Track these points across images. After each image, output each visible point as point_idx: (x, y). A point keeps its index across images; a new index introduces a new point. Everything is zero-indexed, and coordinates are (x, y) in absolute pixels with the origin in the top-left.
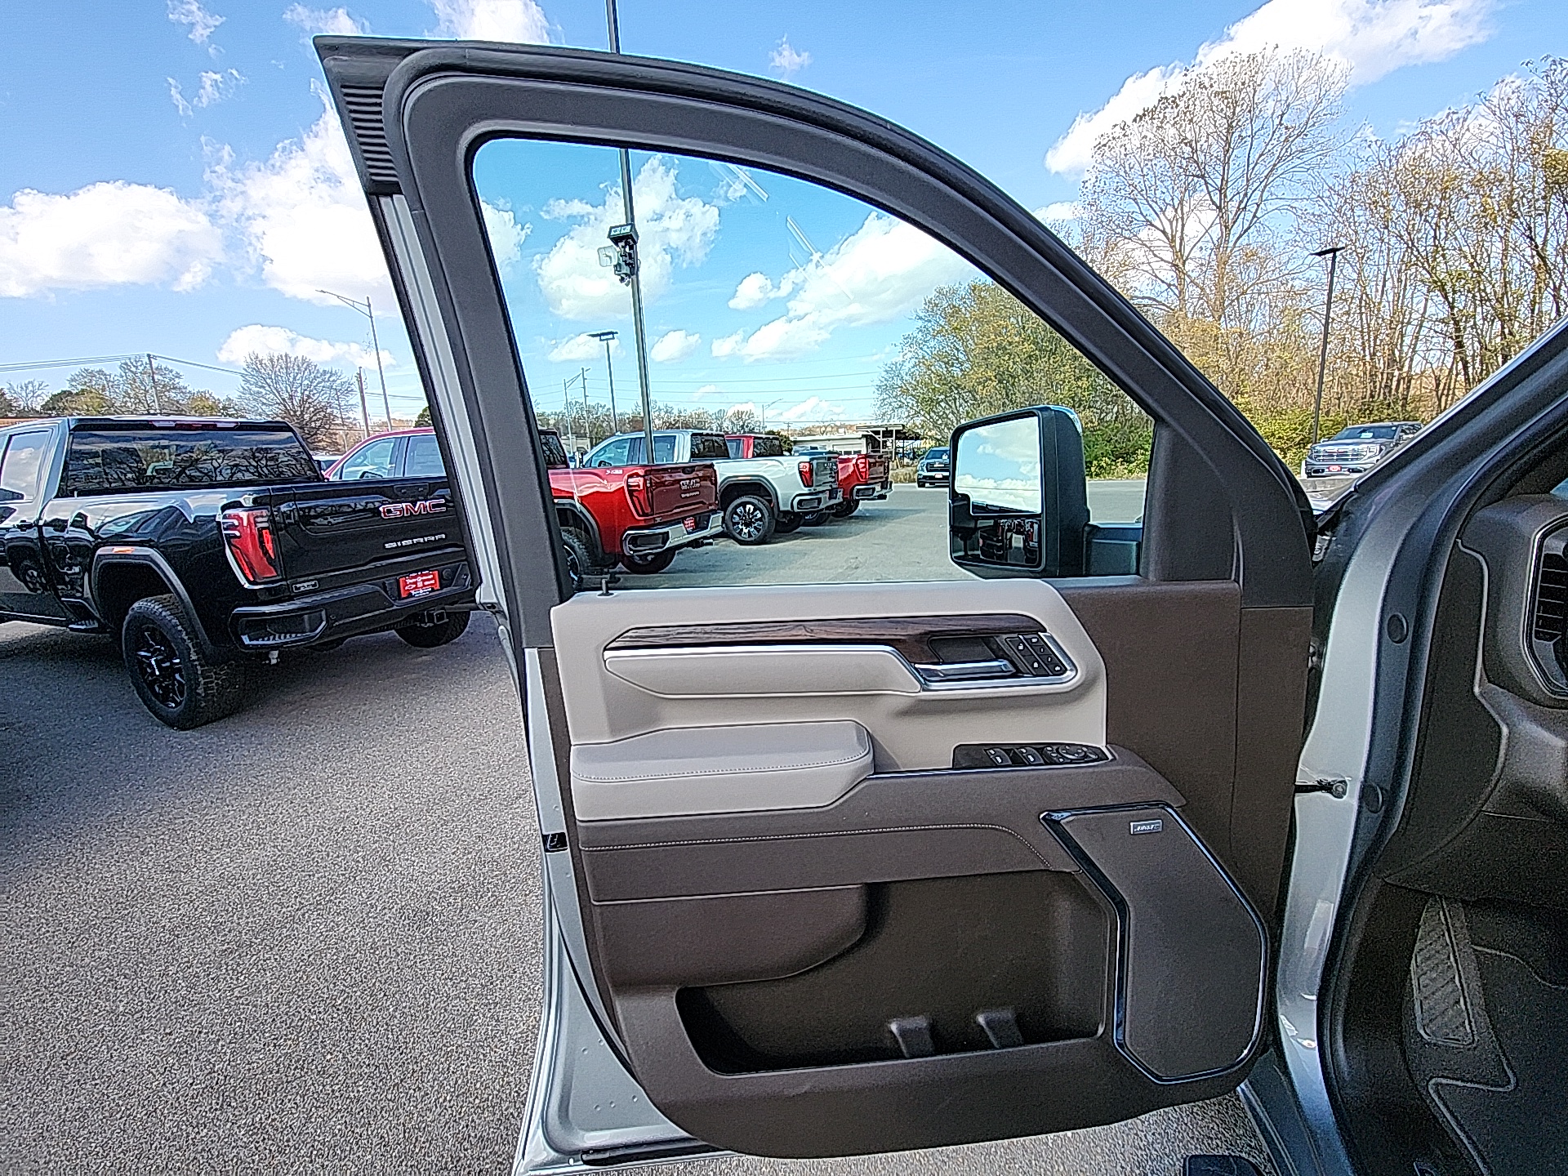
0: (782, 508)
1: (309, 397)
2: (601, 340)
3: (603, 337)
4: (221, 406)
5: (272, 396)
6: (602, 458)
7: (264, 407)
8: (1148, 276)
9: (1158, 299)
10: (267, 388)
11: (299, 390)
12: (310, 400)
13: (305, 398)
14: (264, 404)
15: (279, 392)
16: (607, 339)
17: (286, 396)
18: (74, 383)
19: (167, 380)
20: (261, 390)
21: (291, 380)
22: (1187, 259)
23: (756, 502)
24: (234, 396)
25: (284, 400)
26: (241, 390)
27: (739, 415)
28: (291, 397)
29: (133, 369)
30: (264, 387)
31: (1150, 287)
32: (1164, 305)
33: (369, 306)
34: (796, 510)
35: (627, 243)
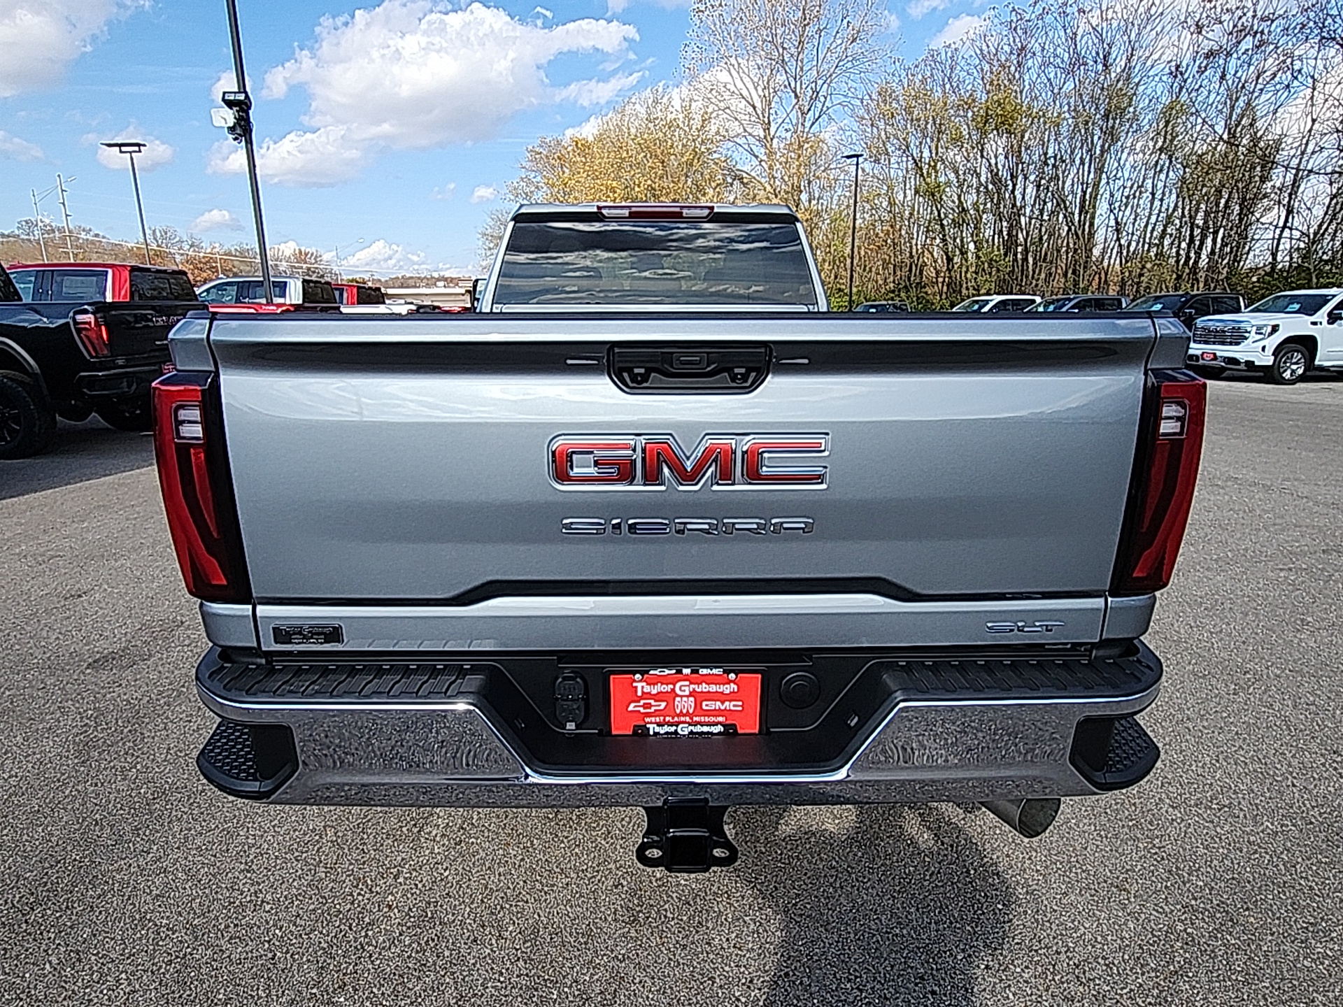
2: (121, 152)
3: (124, 149)
35: (242, 110)
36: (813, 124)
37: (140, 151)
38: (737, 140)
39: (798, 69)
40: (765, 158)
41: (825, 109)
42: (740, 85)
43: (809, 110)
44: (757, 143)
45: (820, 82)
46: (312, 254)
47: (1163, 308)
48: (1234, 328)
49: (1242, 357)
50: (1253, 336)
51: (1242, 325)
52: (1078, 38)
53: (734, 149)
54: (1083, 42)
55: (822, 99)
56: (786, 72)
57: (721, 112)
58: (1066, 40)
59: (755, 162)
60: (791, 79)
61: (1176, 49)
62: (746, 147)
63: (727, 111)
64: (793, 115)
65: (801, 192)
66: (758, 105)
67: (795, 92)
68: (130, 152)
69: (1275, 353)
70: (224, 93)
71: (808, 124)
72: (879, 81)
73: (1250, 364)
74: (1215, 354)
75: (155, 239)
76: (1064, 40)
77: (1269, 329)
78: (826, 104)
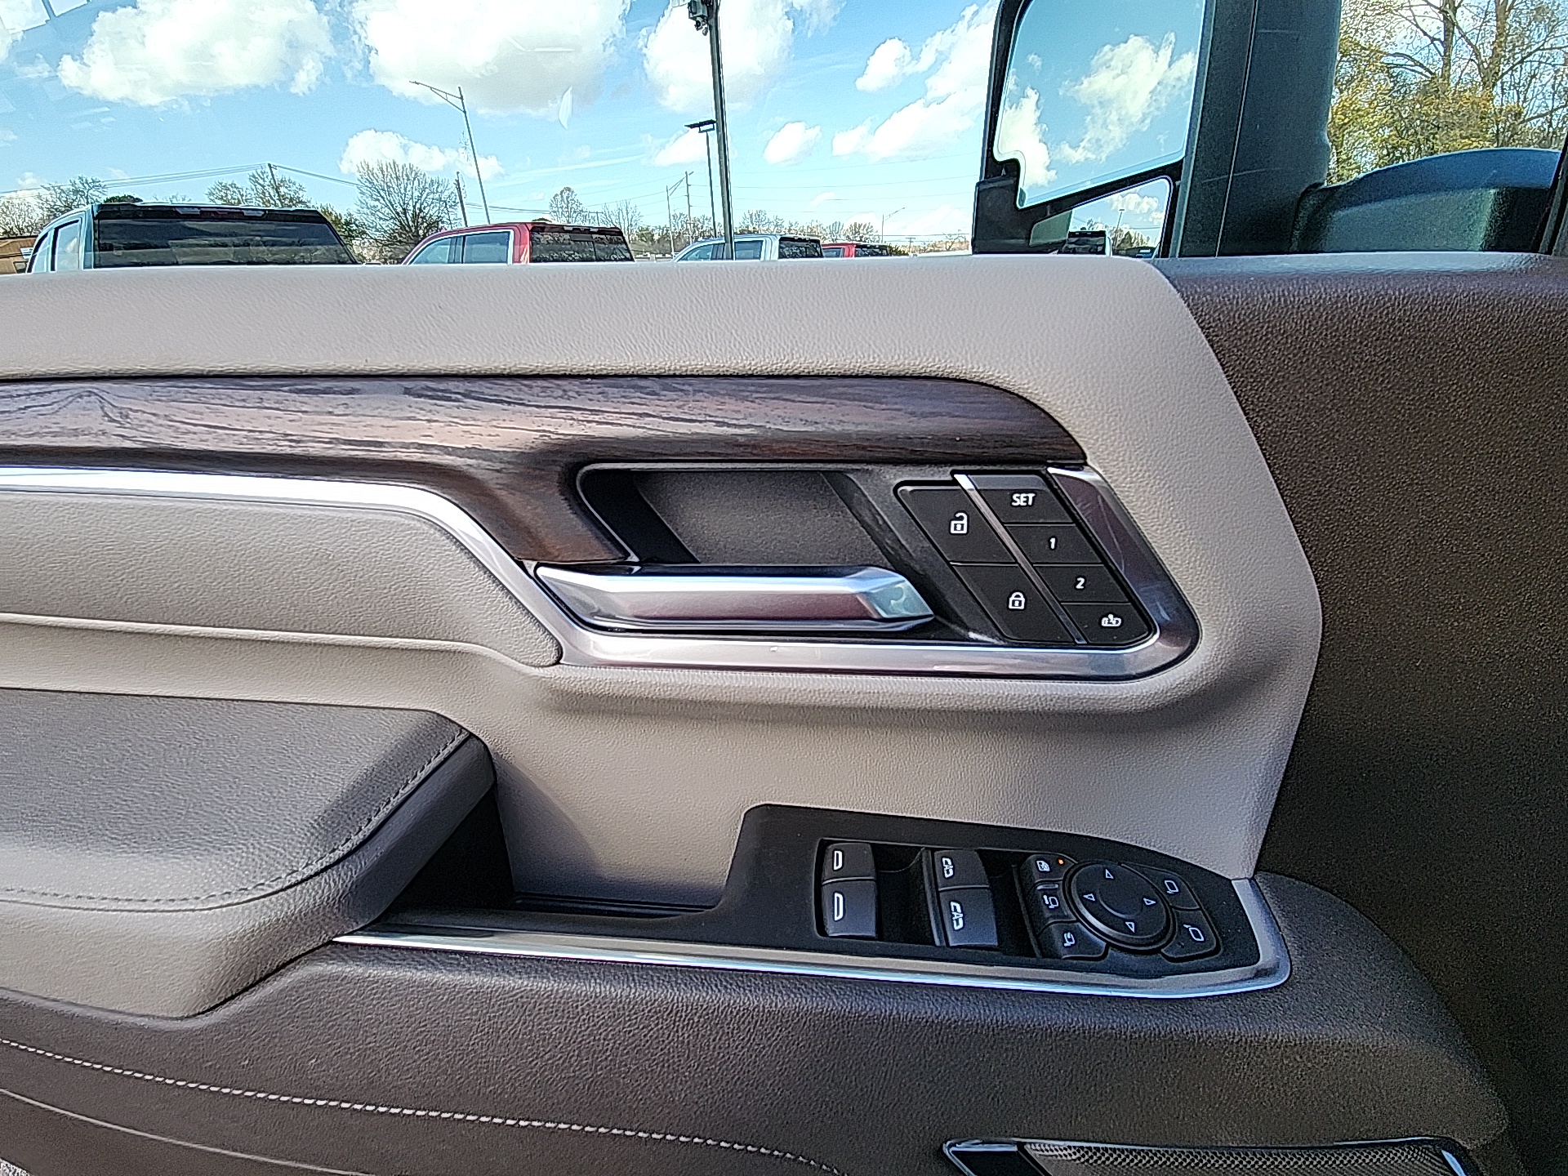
1: (421, 211)
2: (700, 131)
3: (702, 128)
4: (343, 221)
5: (387, 211)
7: (381, 222)
8: (1407, 24)
9: (1415, 57)
10: (382, 201)
11: (411, 203)
12: (422, 215)
13: (418, 211)
14: (380, 218)
15: (392, 206)
16: (706, 131)
17: (399, 209)
18: (212, 197)
19: (292, 193)
20: (377, 203)
21: (403, 191)
22: (1459, 6)
24: (353, 210)
25: (398, 213)
26: (359, 203)
27: (856, 229)
28: (405, 211)
29: (261, 181)
30: (378, 200)
31: (1408, 40)
32: (1421, 66)
33: (462, 98)
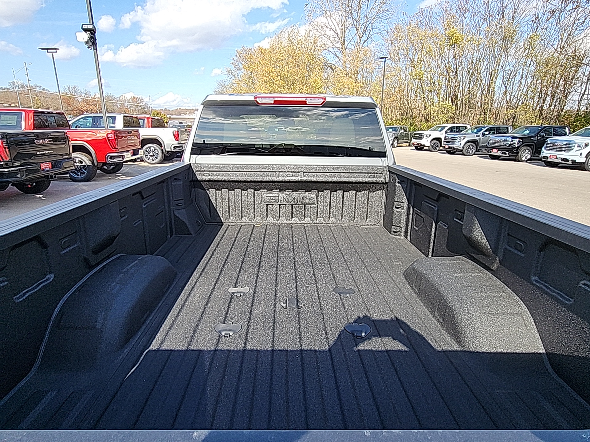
0: (167, 150)
2: (48, 52)
3: (49, 51)
6: (77, 124)
23: (155, 146)
34: (173, 150)
35: (91, 33)
36: (364, 42)
37: (56, 52)
38: (330, 49)
39: (358, 17)
40: (342, 58)
41: (370, 35)
42: (331, 23)
43: (363, 36)
44: (338, 51)
45: (368, 23)
46: (139, 98)
47: (530, 132)
48: (566, 144)
49: (570, 158)
50: (576, 148)
51: (571, 143)
52: (490, 4)
53: (328, 53)
54: (492, 5)
55: (369, 31)
56: (352, 18)
57: (322, 36)
58: (484, 4)
59: (337, 60)
60: (354, 21)
61: (535, 9)
62: (333, 52)
63: (325, 36)
64: (355, 38)
65: (358, 74)
66: (339, 33)
67: (356, 28)
68: (52, 52)
69: (587, 157)
70: (83, 25)
71: (362, 43)
72: (396, 23)
73: (573, 161)
74: (556, 156)
75: (69, 91)
76: (483, 4)
77: (584, 145)
78: (371, 33)
